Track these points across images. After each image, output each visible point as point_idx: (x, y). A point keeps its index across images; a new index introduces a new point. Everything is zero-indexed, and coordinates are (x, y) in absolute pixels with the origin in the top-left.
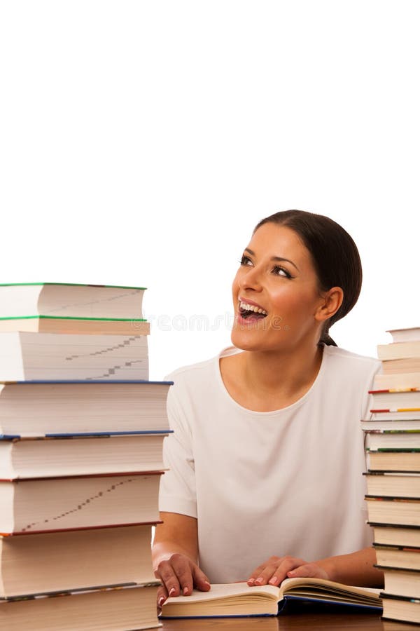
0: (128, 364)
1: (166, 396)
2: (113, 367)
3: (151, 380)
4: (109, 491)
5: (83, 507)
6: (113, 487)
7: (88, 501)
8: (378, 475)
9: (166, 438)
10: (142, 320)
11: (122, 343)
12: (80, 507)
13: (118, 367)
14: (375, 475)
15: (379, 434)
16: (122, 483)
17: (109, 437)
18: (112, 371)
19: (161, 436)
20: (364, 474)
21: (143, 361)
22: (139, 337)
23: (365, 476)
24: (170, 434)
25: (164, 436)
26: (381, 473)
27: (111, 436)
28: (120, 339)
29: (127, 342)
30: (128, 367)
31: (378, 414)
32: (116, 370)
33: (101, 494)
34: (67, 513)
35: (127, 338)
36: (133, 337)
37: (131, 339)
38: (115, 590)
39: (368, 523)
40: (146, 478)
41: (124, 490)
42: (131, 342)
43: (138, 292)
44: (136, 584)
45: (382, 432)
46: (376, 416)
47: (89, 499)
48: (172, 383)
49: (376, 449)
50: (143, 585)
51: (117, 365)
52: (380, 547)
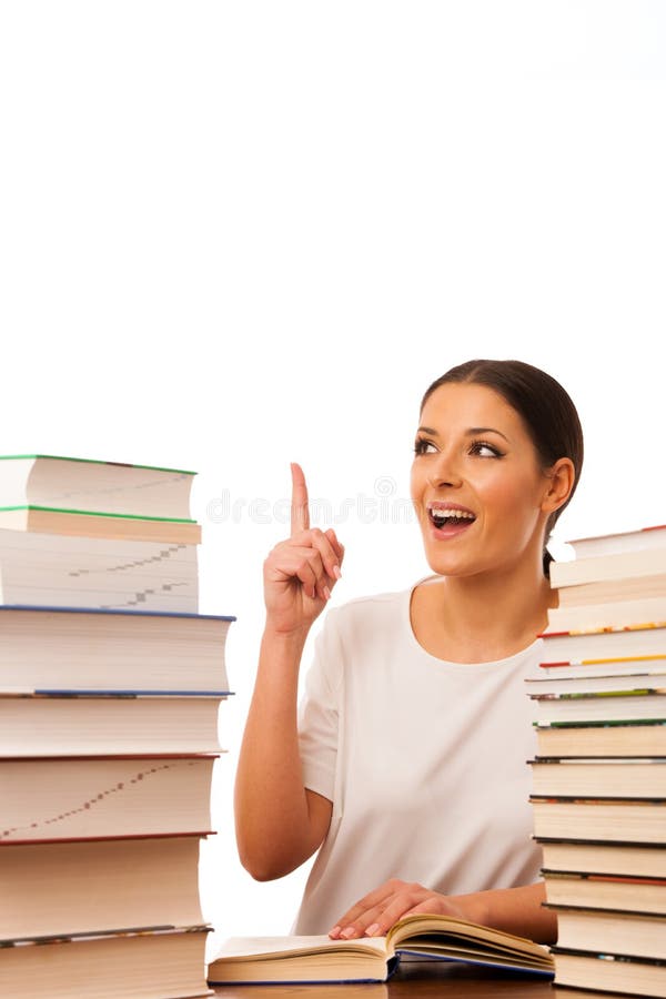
0: (167, 588)
1: (225, 638)
2: (142, 592)
3: (202, 612)
4: (133, 782)
5: (92, 805)
6: (140, 777)
7: (100, 797)
8: (551, 763)
9: (223, 703)
10: (190, 521)
11: (158, 555)
12: (87, 806)
13: (150, 592)
14: (546, 763)
15: (554, 699)
16: (154, 771)
17: (135, 698)
18: (141, 597)
19: (215, 700)
20: (528, 762)
21: (190, 582)
22: (184, 547)
23: (530, 766)
24: (229, 697)
25: (219, 700)
26: (555, 760)
27: (138, 696)
28: (155, 548)
29: (165, 554)
30: (167, 592)
31: (551, 670)
32: (148, 596)
33: (120, 786)
34: (67, 814)
35: (165, 547)
36: (175, 546)
37: (172, 550)
38: (141, 935)
39: (534, 838)
40: (191, 764)
41: (157, 780)
42: (172, 553)
43: (183, 478)
44: (173, 928)
45: (557, 696)
46: (548, 673)
47: (102, 793)
48: (233, 619)
49: (548, 724)
50: (184, 930)
51: (150, 588)
52: (551, 875)
